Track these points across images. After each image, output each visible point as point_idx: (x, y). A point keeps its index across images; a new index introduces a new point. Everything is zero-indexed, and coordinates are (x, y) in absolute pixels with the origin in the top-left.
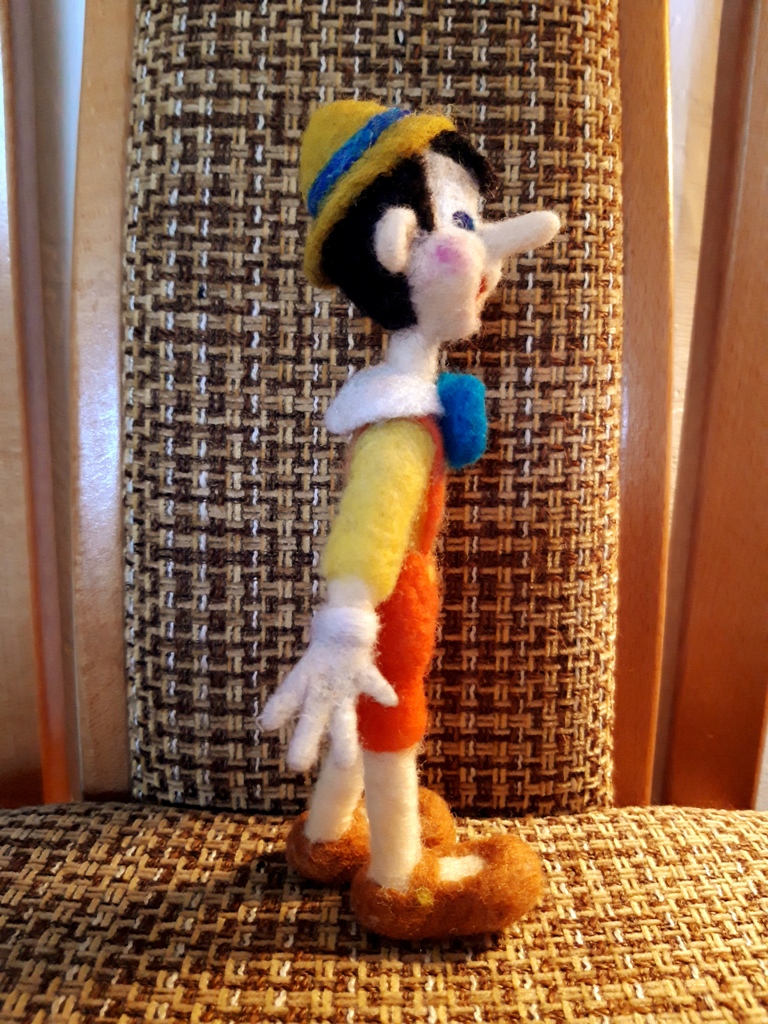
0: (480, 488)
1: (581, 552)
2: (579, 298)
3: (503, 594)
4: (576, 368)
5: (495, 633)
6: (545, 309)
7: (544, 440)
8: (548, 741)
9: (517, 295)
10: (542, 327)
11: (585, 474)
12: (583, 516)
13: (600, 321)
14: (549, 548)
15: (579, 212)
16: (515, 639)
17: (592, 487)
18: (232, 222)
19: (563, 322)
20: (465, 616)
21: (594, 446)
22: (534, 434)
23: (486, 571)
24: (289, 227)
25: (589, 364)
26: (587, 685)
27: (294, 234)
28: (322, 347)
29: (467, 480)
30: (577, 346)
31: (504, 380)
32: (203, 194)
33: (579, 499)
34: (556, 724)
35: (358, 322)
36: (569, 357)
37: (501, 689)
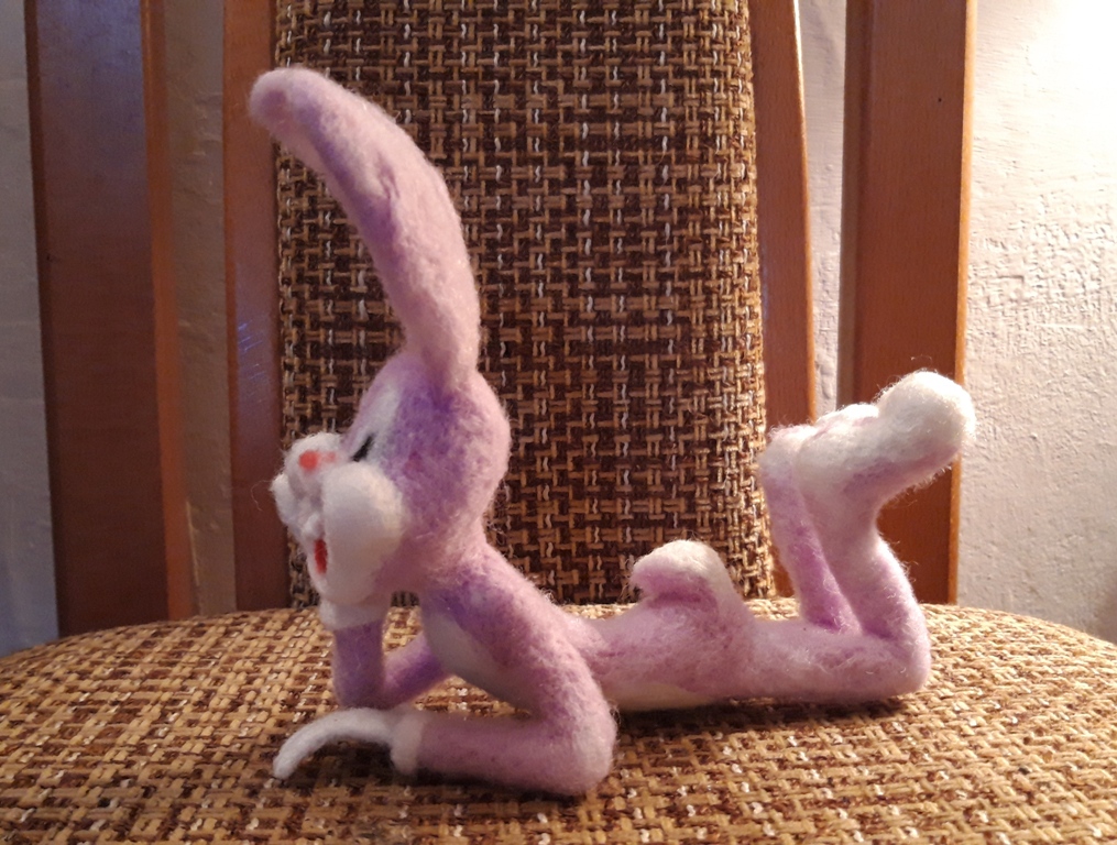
0: (624, 279)
1: (723, 340)
2: (709, 101)
3: (651, 380)
4: (711, 165)
5: (645, 419)
6: (678, 110)
7: (684, 232)
8: (702, 524)
9: (652, 100)
10: (676, 128)
11: (724, 263)
12: (723, 305)
13: (731, 123)
14: (693, 335)
15: (706, 23)
16: (664, 423)
17: (731, 277)
18: (382, 40)
19: (696, 123)
20: (616, 402)
21: (731, 239)
22: (672, 228)
23: (635, 358)
24: (437, 42)
25: (723, 162)
26: (737, 471)
27: (441, 48)
28: (471, 149)
29: (612, 271)
30: (711, 146)
31: (642, 176)
32: (355, 15)
33: (719, 287)
34: (709, 508)
35: (503, 125)
36: (702, 155)
37: (654, 475)
